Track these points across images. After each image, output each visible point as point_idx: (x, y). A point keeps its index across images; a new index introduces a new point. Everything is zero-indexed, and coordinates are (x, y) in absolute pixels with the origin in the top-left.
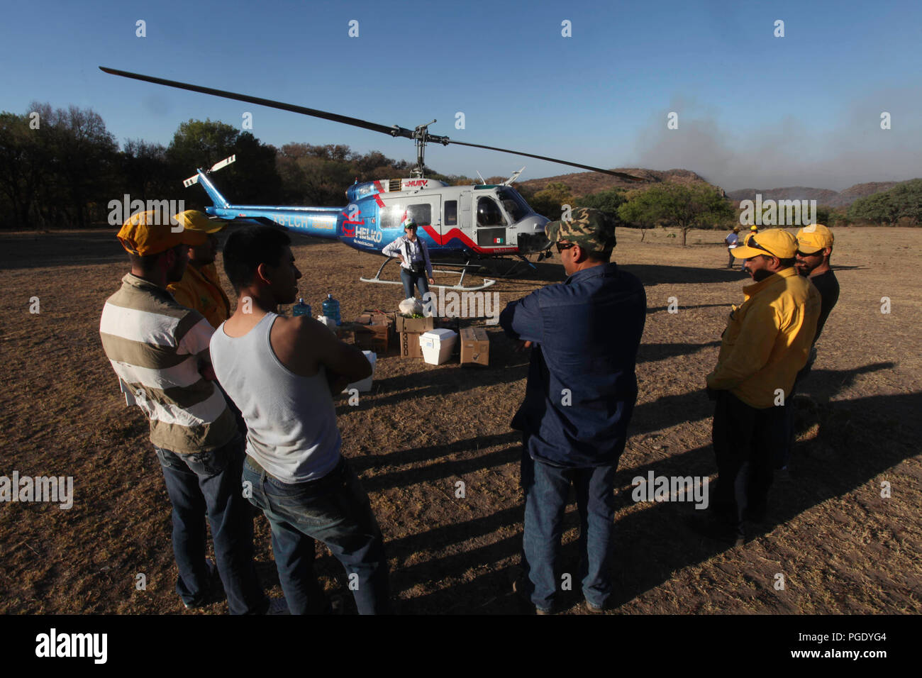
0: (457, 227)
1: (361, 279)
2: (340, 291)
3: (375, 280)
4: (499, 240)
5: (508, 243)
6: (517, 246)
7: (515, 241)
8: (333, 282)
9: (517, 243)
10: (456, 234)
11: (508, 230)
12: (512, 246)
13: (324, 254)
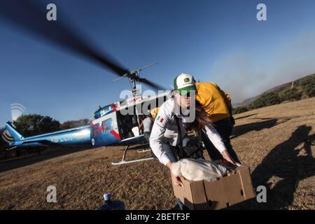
1: (113, 164)
2: (101, 177)
3: (123, 162)
8: (93, 171)
13: (84, 157)
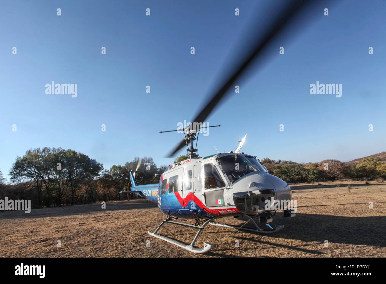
0: (192, 191)
3: (153, 234)
4: (220, 202)
5: (226, 204)
6: (235, 207)
7: (232, 203)
9: (234, 204)
10: (192, 197)
11: (225, 191)
12: (231, 207)
